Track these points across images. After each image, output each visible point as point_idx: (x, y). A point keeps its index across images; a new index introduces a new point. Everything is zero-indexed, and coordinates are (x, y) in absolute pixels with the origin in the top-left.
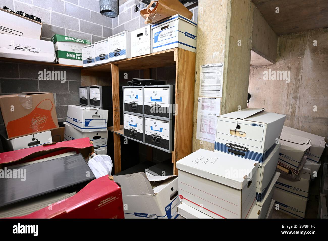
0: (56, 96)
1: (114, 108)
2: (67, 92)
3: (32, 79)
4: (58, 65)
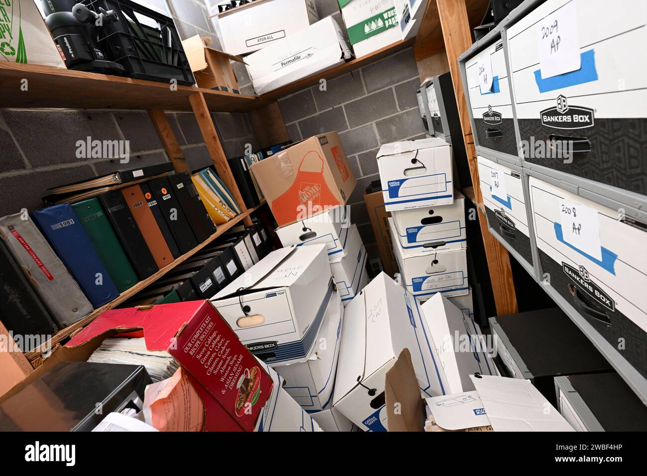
0: (377, 128)
1: (465, 135)
2: (394, 113)
3: (335, 107)
4: (354, 61)
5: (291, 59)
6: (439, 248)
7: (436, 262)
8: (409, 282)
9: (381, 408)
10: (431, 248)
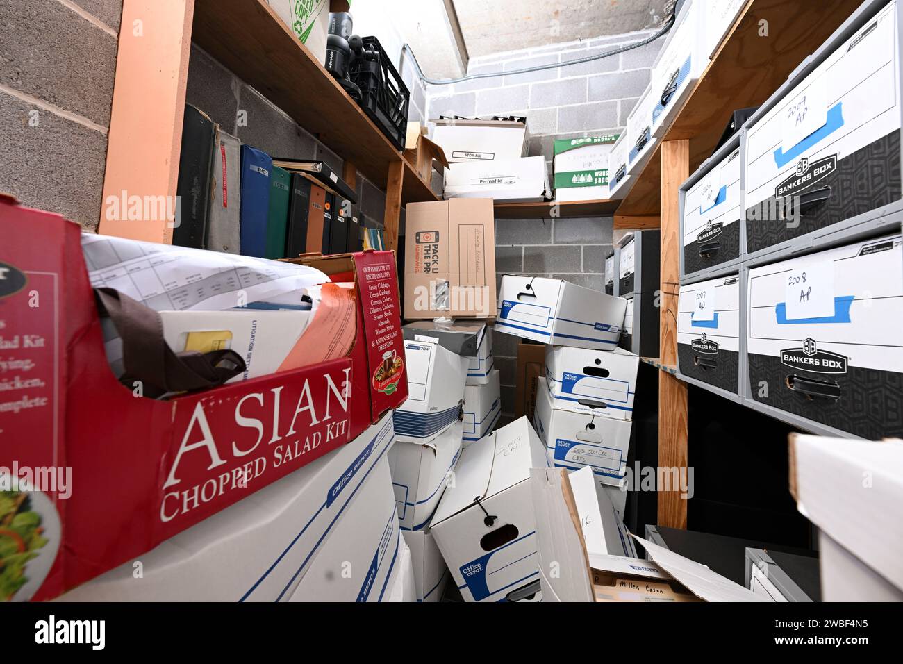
1: (663, 283)
2: (576, 272)
4: (552, 203)
5: (492, 180)
6: (597, 409)
7: (591, 426)
8: (552, 443)
9: (493, 553)
10: (588, 407)
